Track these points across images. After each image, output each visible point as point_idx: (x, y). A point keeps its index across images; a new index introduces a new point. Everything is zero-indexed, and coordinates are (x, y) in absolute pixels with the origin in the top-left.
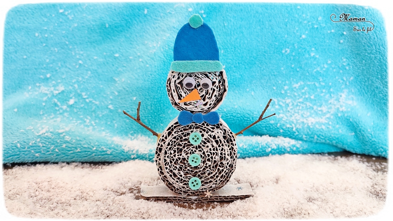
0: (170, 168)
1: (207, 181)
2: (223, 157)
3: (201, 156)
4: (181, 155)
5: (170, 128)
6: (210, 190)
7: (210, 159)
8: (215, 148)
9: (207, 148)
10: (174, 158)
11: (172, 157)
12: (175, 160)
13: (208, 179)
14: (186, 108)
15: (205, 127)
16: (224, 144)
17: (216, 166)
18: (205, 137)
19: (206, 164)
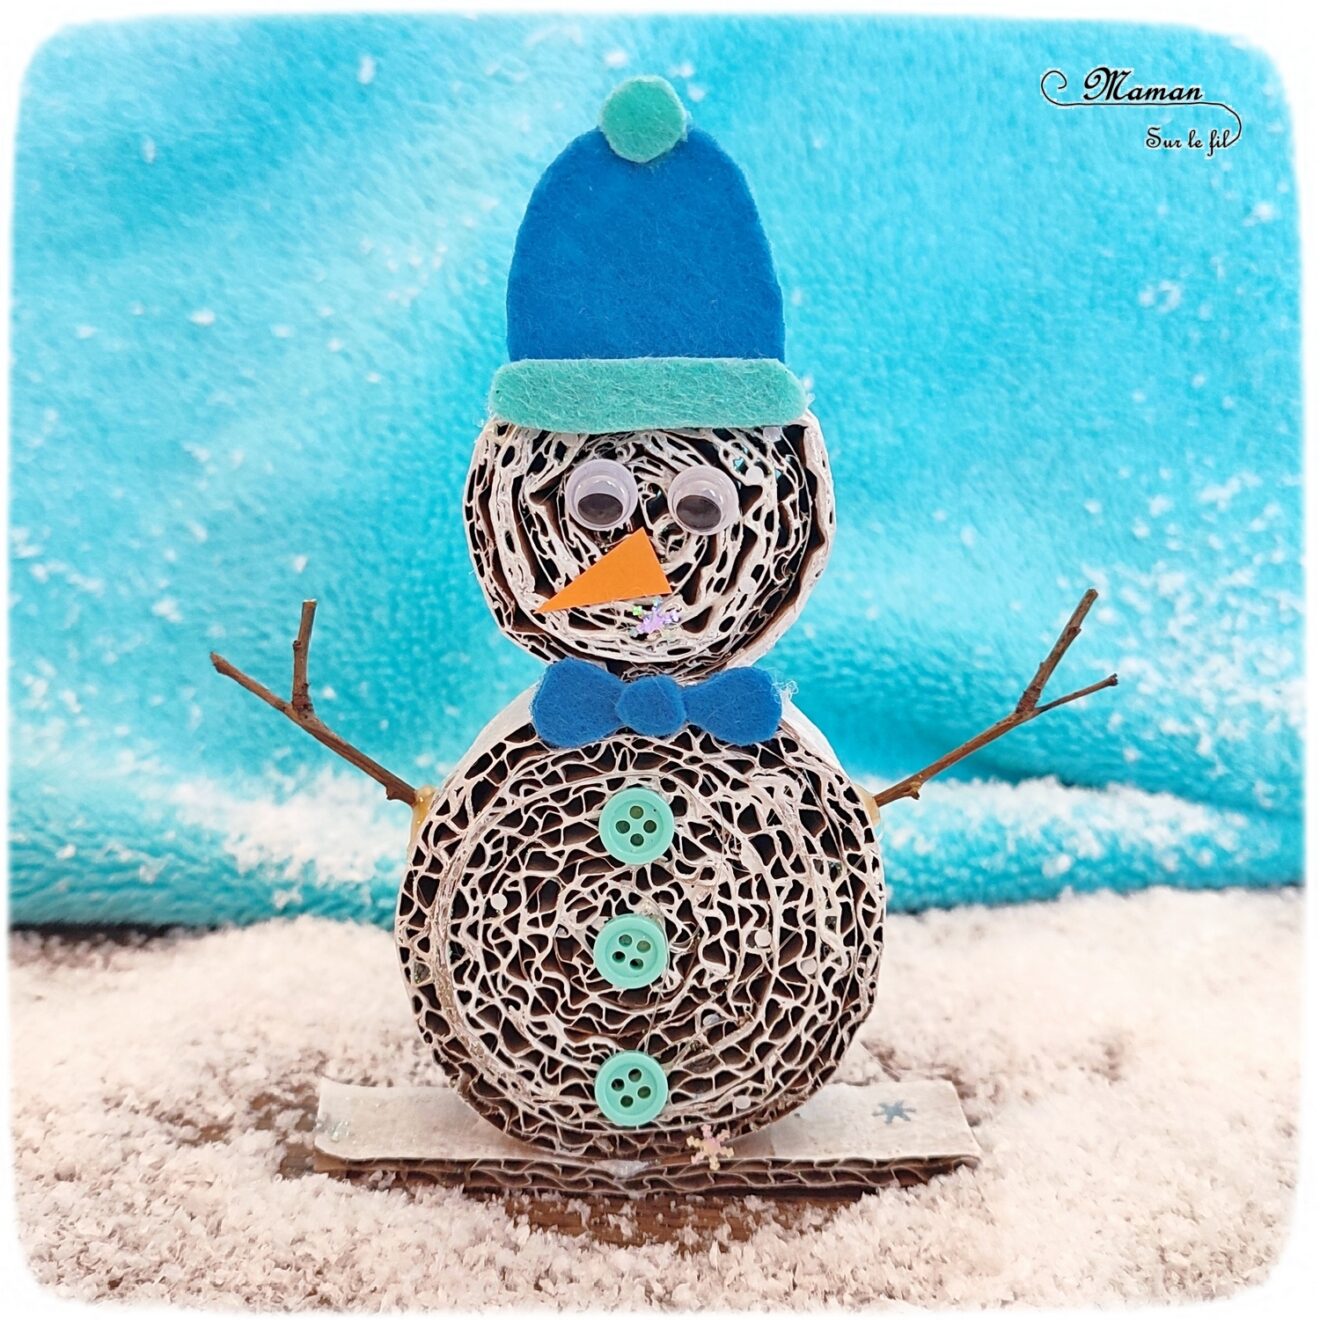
0: (485, 998)
1: (705, 1076)
2: (799, 936)
3: (671, 928)
4: (548, 919)
5: (484, 762)
6: (722, 1126)
7: (724, 945)
8: (755, 884)
9: (707, 882)
10: (509, 935)
11: (497, 933)
12: (516, 948)
13: (712, 1062)
14: (580, 643)
15: (694, 760)
16: (808, 860)
17: (758, 988)
18: (694, 815)
19: (700, 976)
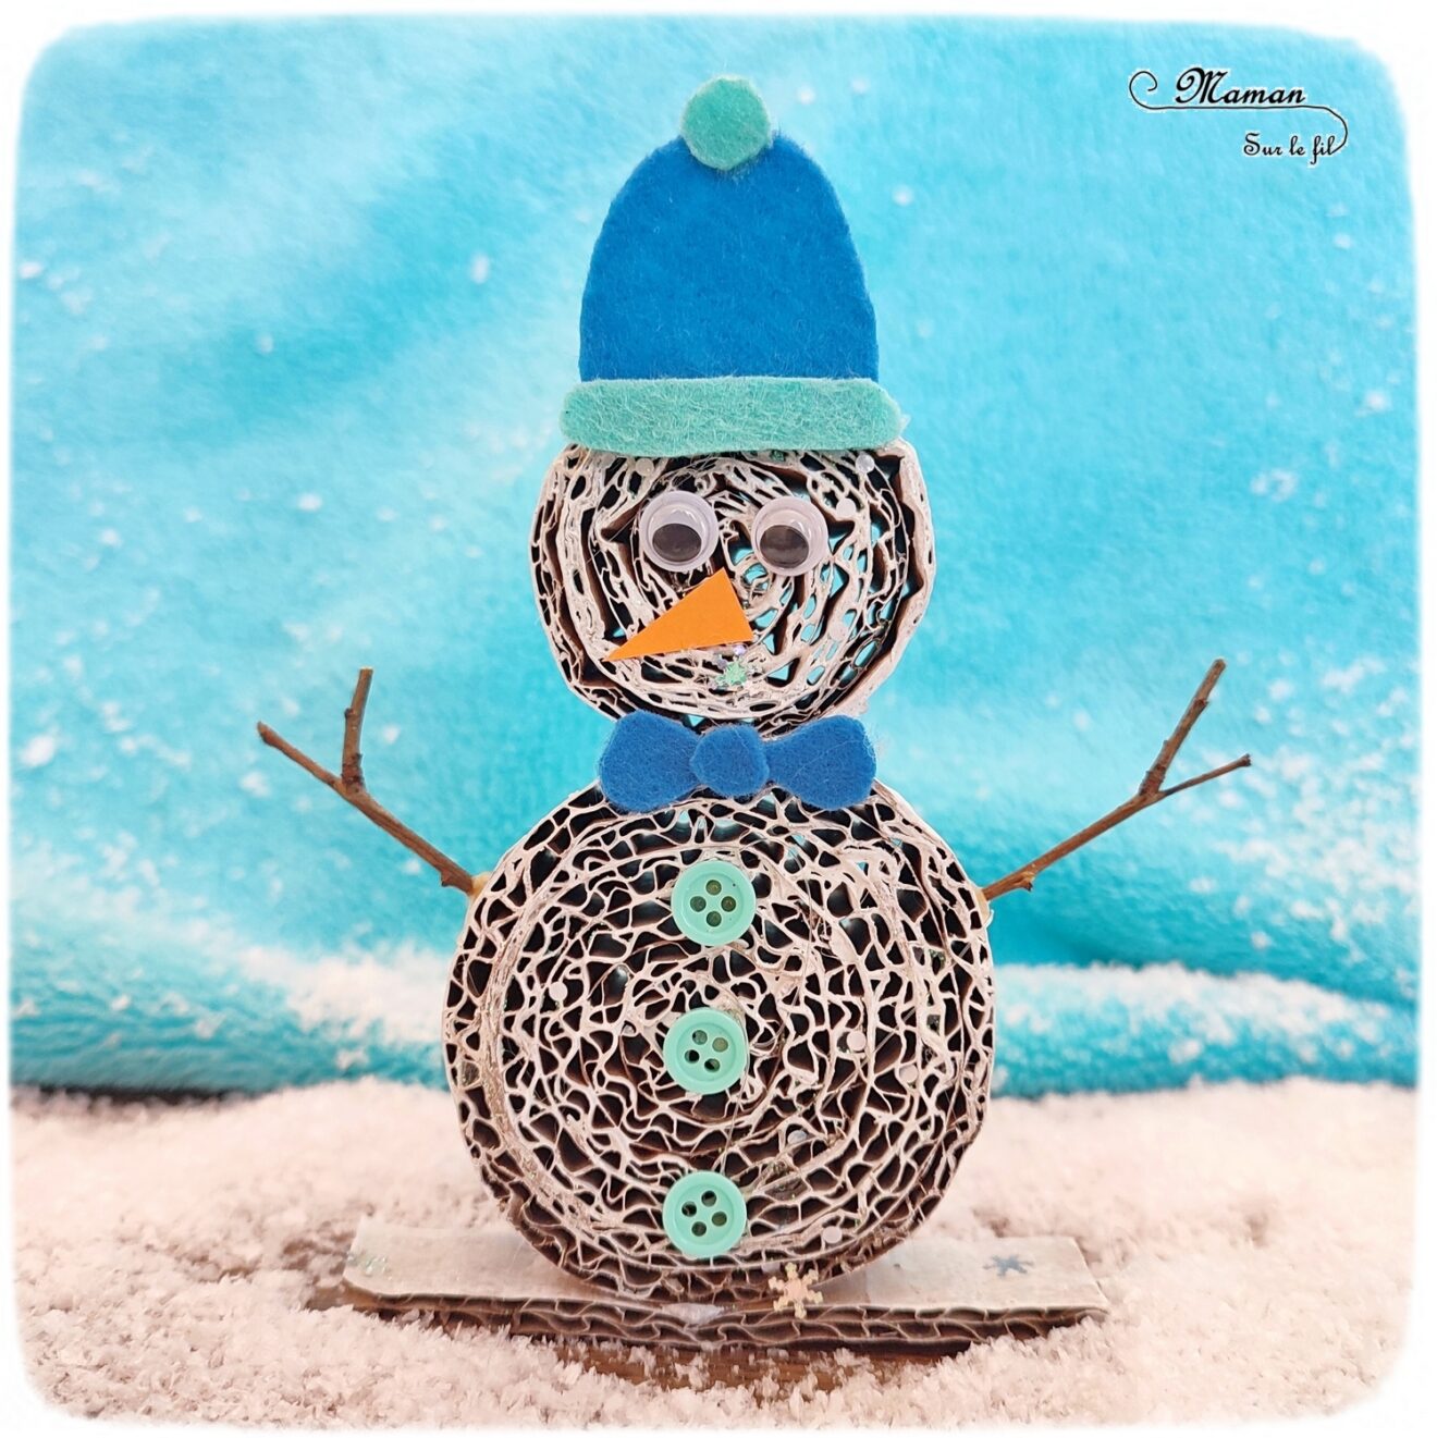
1: (790, 1203)
2: (897, 1037)
3: (752, 1027)
4: (614, 1015)
5: (543, 830)
6: (808, 1265)
7: (813, 1049)
8: (847, 978)
9: (793, 973)
10: (568, 1031)
11: (556, 1029)
12: (576, 1047)
13: (797, 1187)
14: (653, 696)
15: (779, 830)
16: (907, 949)
17: (851, 1100)
18: (778, 895)
19: (785, 1084)
